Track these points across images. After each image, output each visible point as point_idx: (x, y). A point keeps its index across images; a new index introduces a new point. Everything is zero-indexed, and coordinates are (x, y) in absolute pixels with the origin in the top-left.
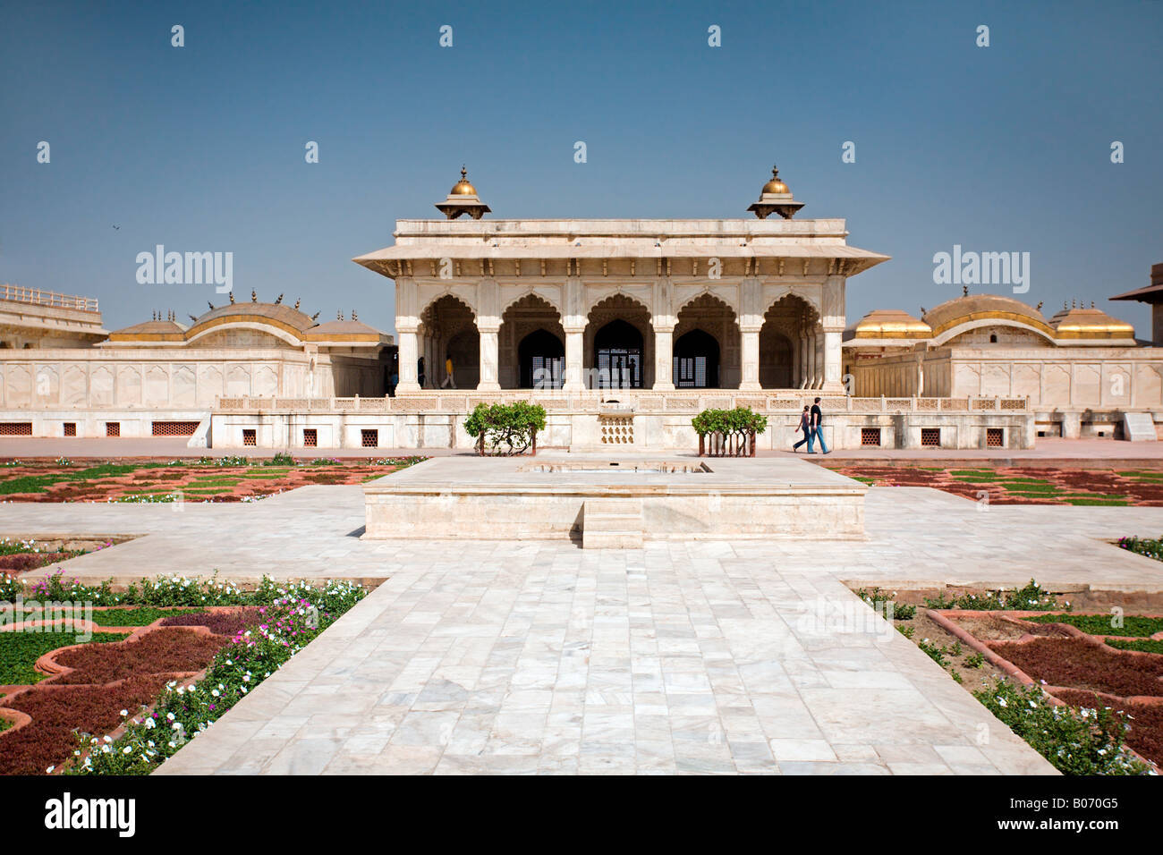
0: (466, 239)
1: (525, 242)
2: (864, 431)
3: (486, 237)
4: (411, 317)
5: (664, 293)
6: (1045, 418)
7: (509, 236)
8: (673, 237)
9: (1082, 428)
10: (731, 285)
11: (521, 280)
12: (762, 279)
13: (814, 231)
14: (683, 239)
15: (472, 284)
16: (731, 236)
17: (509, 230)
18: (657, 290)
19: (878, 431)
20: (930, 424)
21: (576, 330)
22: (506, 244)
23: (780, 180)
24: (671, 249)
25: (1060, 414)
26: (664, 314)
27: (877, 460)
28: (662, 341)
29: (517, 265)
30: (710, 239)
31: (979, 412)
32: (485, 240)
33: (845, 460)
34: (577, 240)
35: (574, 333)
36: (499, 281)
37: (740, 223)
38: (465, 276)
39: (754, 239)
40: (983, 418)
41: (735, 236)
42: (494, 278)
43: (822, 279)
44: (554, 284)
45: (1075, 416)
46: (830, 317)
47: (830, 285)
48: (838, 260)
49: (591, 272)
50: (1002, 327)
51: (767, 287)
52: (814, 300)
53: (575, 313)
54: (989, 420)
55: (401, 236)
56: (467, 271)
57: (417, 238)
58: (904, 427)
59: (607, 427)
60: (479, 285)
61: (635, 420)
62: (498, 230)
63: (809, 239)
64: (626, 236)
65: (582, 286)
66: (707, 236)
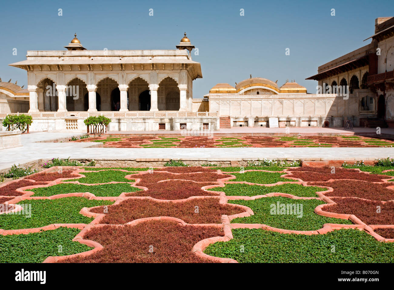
0: (52, 58)
1: (73, 58)
2: (160, 124)
3: (60, 57)
4: (33, 86)
5: (123, 76)
6: (242, 120)
7: (68, 56)
8: (126, 56)
9: (255, 123)
10: (146, 73)
11: (72, 72)
12: (157, 71)
13: (175, 54)
14: (130, 57)
15: (54, 74)
16: (146, 56)
17: (68, 54)
18: (120, 75)
19: (164, 124)
20: (183, 121)
21: (92, 90)
22: (67, 59)
23: (187, 37)
24: (124, 61)
25: (247, 118)
26: (123, 84)
27: (150, 134)
28: (123, 94)
29: (70, 67)
30: (139, 57)
31: (200, 117)
32: (59, 58)
33: (138, 134)
34: (92, 58)
35: (92, 91)
36: (64, 73)
37: (149, 51)
38: (52, 71)
39: (155, 57)
40: (202, 119)
41: (148, 56)
42: (63, 71)
43: (179, 71)
44: (85, 74)
45: (252, 119)
46: (181, 85)
47: (181, 73)
48: (183, 64)
49: (97, 69)
50: (261, 89)
51: (160, 74)
52: (176, 79)
53: (91, 84)
54: (204, 120)
55: (29, 56)
56: (53, 69)
57: (35, 57)
58: (174, 123)
59: (68, 124)
60: (57, 74)
61: (78, 121)
62: (64, 54)
63: (174, 57)
64: (109, 56)
65: (94, 74)
66: (138, 56)
